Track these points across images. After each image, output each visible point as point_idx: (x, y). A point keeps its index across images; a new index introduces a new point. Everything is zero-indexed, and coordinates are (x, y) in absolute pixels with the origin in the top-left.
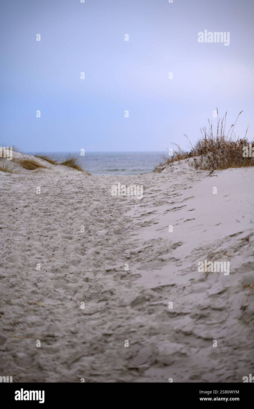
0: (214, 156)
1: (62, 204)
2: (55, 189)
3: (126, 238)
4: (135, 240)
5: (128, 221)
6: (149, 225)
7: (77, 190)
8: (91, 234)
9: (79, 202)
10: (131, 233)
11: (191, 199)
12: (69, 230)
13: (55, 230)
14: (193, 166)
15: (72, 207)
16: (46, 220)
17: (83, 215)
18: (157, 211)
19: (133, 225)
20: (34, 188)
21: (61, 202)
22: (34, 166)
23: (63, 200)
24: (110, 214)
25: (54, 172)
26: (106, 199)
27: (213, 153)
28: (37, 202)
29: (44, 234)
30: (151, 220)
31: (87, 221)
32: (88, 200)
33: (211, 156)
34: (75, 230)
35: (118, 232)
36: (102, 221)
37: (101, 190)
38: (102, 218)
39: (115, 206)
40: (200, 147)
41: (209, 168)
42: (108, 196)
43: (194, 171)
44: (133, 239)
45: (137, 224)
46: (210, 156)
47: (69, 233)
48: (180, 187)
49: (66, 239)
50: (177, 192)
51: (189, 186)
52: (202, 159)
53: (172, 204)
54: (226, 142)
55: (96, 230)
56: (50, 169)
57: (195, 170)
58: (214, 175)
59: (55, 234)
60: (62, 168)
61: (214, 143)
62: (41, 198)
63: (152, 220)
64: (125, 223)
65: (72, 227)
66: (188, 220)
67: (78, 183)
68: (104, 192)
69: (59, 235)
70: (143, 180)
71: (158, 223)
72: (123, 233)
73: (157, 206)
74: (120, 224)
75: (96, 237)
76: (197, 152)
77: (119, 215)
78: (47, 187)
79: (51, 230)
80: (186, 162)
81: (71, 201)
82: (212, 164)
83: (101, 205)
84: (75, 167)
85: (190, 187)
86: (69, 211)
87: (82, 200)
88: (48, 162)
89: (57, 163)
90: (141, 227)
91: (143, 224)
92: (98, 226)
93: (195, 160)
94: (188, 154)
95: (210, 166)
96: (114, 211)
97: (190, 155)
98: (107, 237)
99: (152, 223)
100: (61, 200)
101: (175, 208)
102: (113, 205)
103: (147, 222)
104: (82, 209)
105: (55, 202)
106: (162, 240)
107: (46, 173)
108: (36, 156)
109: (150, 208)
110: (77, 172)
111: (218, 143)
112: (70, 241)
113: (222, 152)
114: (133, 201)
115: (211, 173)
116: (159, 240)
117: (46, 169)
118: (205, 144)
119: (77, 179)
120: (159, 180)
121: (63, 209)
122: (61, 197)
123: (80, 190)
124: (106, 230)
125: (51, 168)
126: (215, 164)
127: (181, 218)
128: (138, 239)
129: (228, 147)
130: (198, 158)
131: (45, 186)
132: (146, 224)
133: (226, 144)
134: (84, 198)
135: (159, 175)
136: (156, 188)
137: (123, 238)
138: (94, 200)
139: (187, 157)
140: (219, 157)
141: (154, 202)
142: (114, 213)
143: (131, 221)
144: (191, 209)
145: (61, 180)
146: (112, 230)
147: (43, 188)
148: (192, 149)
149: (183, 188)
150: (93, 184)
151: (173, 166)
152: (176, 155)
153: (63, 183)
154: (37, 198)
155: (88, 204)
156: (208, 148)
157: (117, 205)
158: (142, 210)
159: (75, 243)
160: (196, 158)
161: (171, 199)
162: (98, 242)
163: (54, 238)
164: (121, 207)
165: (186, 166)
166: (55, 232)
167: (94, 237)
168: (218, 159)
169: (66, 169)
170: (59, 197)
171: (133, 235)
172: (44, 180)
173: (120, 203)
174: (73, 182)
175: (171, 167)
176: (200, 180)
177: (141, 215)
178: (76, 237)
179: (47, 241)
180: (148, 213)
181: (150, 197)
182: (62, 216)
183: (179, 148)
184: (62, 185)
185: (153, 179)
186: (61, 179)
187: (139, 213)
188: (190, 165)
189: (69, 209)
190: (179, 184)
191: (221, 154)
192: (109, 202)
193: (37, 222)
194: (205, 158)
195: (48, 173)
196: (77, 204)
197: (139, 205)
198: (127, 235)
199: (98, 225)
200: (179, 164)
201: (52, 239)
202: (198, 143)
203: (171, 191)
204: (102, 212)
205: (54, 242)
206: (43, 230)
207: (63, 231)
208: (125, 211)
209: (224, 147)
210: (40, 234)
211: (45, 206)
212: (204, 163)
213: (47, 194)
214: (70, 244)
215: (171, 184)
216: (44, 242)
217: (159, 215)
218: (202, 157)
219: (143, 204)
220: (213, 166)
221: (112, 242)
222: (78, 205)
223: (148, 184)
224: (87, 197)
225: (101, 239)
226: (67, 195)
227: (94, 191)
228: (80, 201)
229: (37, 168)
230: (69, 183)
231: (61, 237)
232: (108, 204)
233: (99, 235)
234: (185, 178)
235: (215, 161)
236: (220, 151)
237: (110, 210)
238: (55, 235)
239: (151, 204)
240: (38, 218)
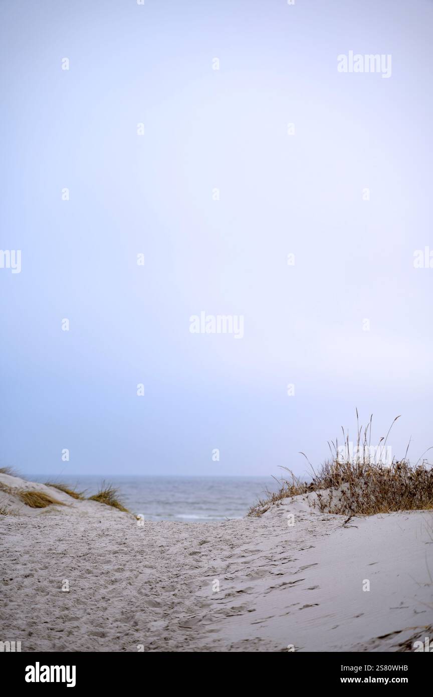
0: (351, 490)
1: (89, 572)
2: (78, 546)
3: (198, 636)
4: (214, 641)
5: (203, 606)
6: (239, 613)
7: (115, 548)
8: (138, 627)
9: (118, 570)
10: (208, 628)
11: (312, 567)
12: (101, 620)
13: (77, 619)
14: (317, 506)
15: (107, 578)
16: (62, 601)
17: (125, 593)
18: (253, 588)
19: (212, 612)
20: (43, 542)
21: (88, 570)
22: (43, 502)
23: (92, 565)
24: (173, 593)
25: (78, 512)
26: (166, 565)
27: (350, 484)
28: (46, 568)
29: (56, 626)
30: (243, 605)
31: (132, 604)
32: (134, 566)
33: (347, 490)
34: (111, 620)
35: (184, 626)
36: (158, 605)
37: (158, 549)
38: (158, 600)
39: (181, 577)
40: (328, 474)
41: (344, 511)
42: (169, 559)
43: (317, 516)
44: (212, 639)
45: (219, 612)
46: (345, 489)
47: (100, 625)
48: (294, 545)
49: (95, 637)
50: (289, 555)
51: (309, 544)
52: (332, 495)
53: (279, 576)
54: (372, 466)
55: (147, 620)
56: (70, 506)
57: (319, 513)
58: (351, 526)
59: (75, 627)
60: (91, 506)
61: (352, 467)
62: (53, 562)
63: (245, 605)
64: (197, 610)
65: (106, 614)
66: (307, 606)
67: (119, 535)
68: (162, 552)
69: (84, 630)
70: (230, 532)
71: (254, 610)
72: (194, 627)
73: (253, 579)
74: (190, 610)
75: (148, 634)
76: (323, 482)
77: (189, 594)
78: (64, 542)
79: (70, 620)
80: (304, 499)
81: (106, 567)
82: (348, 504)
83: (158, 576)
84: (114, 505)
85: (311, 547)
86: (101, 585)
87: (124, 565)
88: (68, 496)
89: (83, 497)
90: (225, 617)
91: (229, 611)
92: (150, 613)
93: (319, 496)
94: (308, 486)
95: (345, 506)
96: (179, 586)
97: (311, 488)
98: (165, 634)
99: (245, 609)
100: (88, 565)
101: (284, 584)
102: (177, 576)
103: (236, 608)
104: (124, 583)
105: (77, 569)
106: (262, 642)
107: (64, 514)
108: (47, 485)
109: (242, 582)
110: (116, 513)
111: (359, 467)
112: (103, 640)
113: (366, 483)
114: (213, 569)
115: (346, 522)
116: (256, 641)
117: (65, 508)
118: (337, 469)
119: (116, 527)
120: (257, 532)
121: (91, 582)
122: (89, 560)
123: (122, 547)
124: (164, 621)
125: (72, 505)
126: (353, 504)
127: (294, 603)
128: (218, 638)
129: (377, 474)
130: (325, 493)
131: (62, 540)
132: (234, 612)
133: (373, 470)
134: (128, 562)
135: (258, 521)
136: (251, 547)
137: (194, 636)
138: (145, 567)
139: (306, 491)
140: (360, 492)
141: (248, 571)
142: (179, 590)
143: (209, 605)
144: (312, 586)
145: (90, 530)
146: (176, 621)
147: (58, 543)
148: (315, 477)
149: (299, 547)
150: (144, 537)
151: (281, 506)
152: (286, 487)
153: (93, 535)
154: (47, 560)
155: (135, 573)
156: (342, 476)
157: (185, 576)
158: (228, 585)
159: (111, 644)
160: (322, 492)
161: (278, 568)
162: (151, 643)
163: (75, 633)
164: (191, 581)
165: (305, 506)
166: (76, 623)
167: (144, 634)
168: (358, 495)
169: (99, 507)
170: (85, 559)
171: (212, 631)
172: (60, 528)
173: (190, 572)
174: (110, 533)
175: (278, 509)
176: (327, 533)
177: (226, 595)
178: (112, 633)
179: (61, 639)
180: (238, 592)
181: (242, 563)
182: (90, 594)
183: (292, 475)
184: (91, 539)
185: (248, 529)
186: (89, 526)
187: (222, 592)
188: (311, 505)
189: (102, 582)
190: (292, 540)
191: (364, 486)
192: (171, 570)
193: (46, 605)
194: (337, 494)
195: (67, 515)
196: (115, 573)
197: (223, 576)
198: (200, 632)
199: (151, 611)
200: (291, 503)
201: (71, 636)
202: (324, 466)
203: (278, 552)
204: (158, 589)
205: (73, 642)
206: (55, 620)
207: (90, 622)
208: (199, 588)
209: (369, 475)
210: (49, 625)
211: (60, 576)
212: (335, 501)
213: (64, 554)
214: (102, 645)
215: (279, 539)
216: (57, 641)
217: (256, 595)
218: (331, 492)
219: (229, 575)
220: (350, 507)
221: (175, 643)
222: (118, 575)
223: (239, 539)
224: (134, 561)
225: (155, 638)
226: (99, 557)
227: (145, 550)
228: (120, 567)
229: (48, 505)
230: (103, 534)
231: (87, 632)
232: (170, 574)
233: (152, 629)
234: (302, 530)
235: (354, 499)
236: (363, 481)
237: (172, 584)
238: (76, 629)
239: (244, 575)
240: (47, 597)
